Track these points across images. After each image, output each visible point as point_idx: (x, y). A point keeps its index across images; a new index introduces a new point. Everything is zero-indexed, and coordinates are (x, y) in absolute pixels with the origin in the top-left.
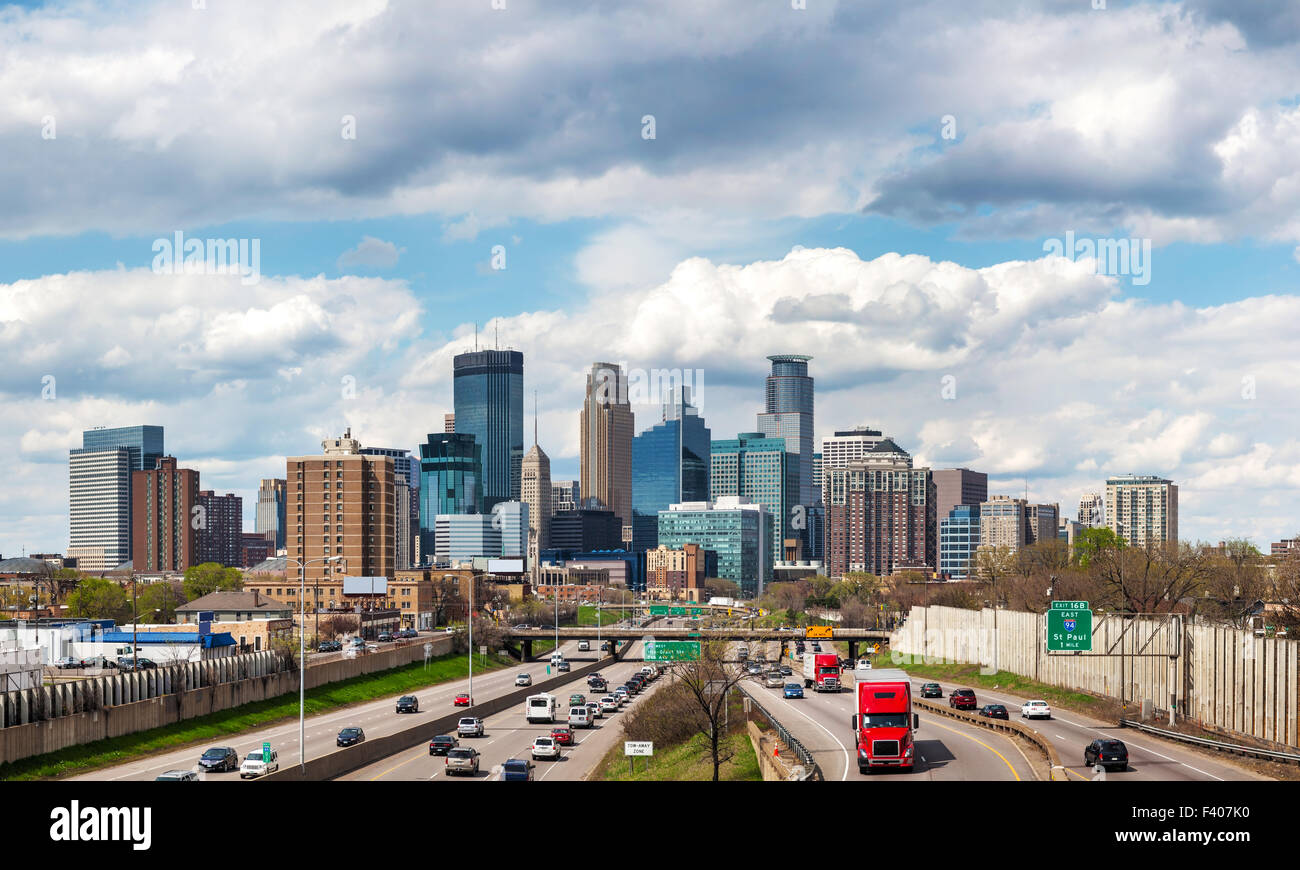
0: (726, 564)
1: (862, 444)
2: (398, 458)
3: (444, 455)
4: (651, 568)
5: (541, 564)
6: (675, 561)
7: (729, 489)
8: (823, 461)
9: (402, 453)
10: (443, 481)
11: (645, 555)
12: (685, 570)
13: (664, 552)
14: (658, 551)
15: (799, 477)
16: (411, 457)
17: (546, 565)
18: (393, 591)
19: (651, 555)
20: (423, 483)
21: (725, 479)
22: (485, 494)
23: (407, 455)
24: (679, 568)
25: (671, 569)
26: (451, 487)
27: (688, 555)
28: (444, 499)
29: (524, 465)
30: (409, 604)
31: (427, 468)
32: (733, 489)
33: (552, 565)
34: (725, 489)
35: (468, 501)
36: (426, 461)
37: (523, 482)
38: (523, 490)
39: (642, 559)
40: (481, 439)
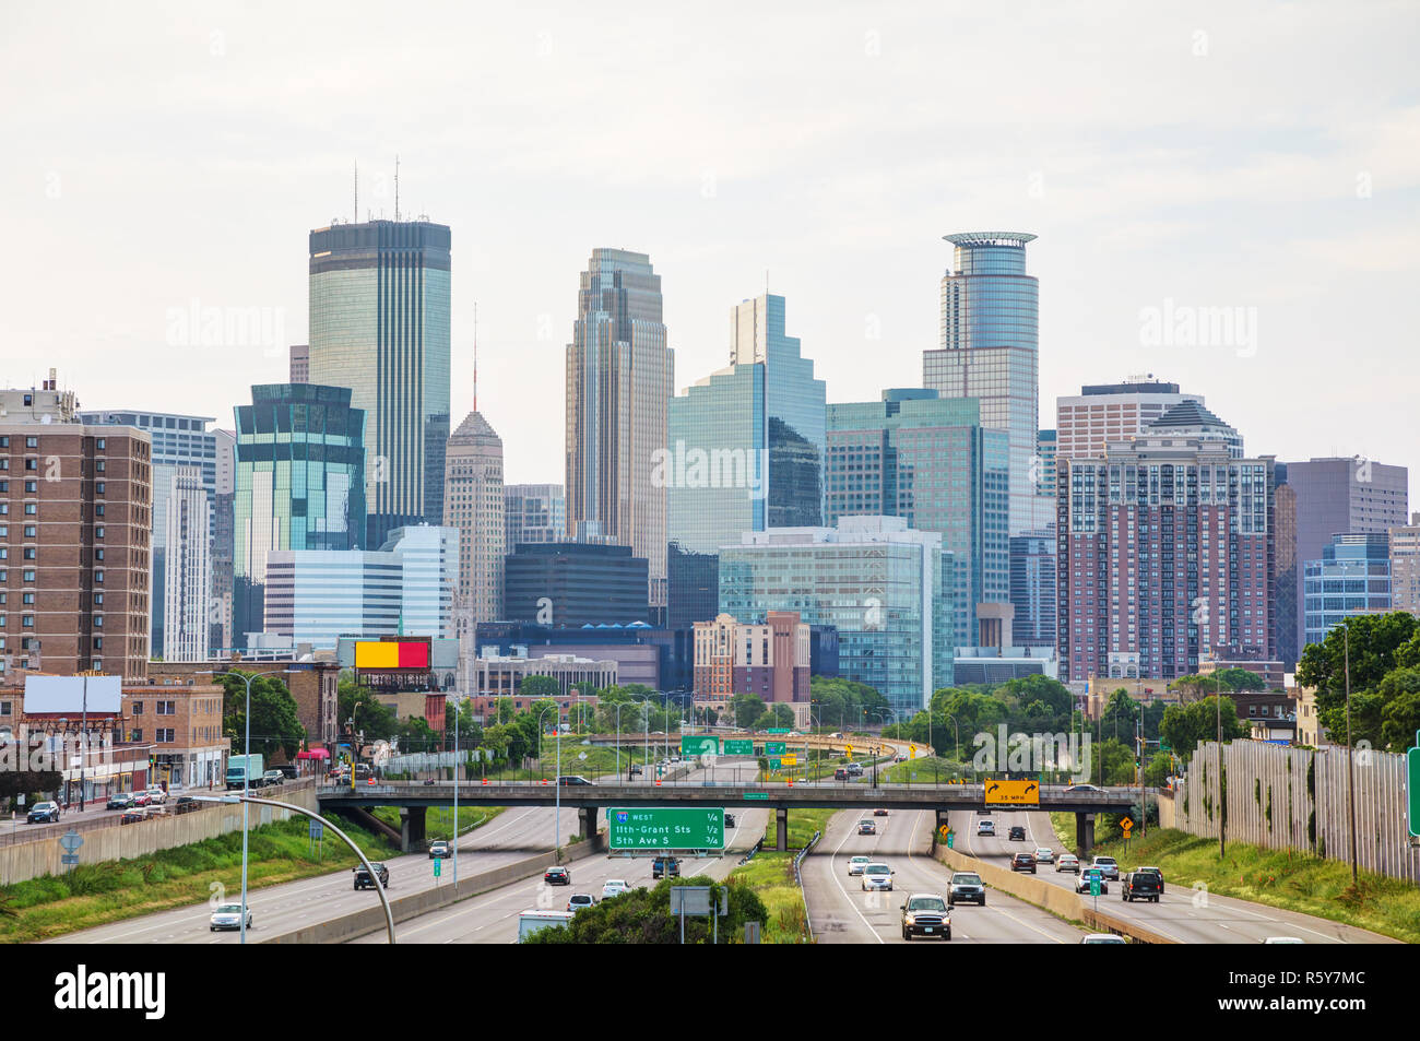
0: (858, 653)
1: (1139, 411)
2: (189, 432)
3: (285, 428)
4: (701, 662)
5: (478, 653)
6: (749, 646)
7: (863, 502)
8: (1058, 444)
9: (197, 424)
10: (283, 481)
11: (691, 633)
12: (770, 663)
13: (729, 627)
14: (716, 627)
15: (1006, 477)
16: (218, 431)
17: (491, 655)
18: (138, 707)
19: (703, 634)
20: (241, 485)
21: (855, 482)
22: (371, 508)
23: (209, 428)
24: (757, 661)
25: (741, 662)
26: (299, 495)
27: (776, 634)
28: (286, 519)
29: (450, 451)
30: (171, 733)
31: (249, 454)
32: (872, 502)
33: (502, 653)
34: (855, 502)
35: (336, 523)
36: (247, 439)
37: (448, 486)
38: (447, 504)
39: (685, 639)
40: (364, 398)
